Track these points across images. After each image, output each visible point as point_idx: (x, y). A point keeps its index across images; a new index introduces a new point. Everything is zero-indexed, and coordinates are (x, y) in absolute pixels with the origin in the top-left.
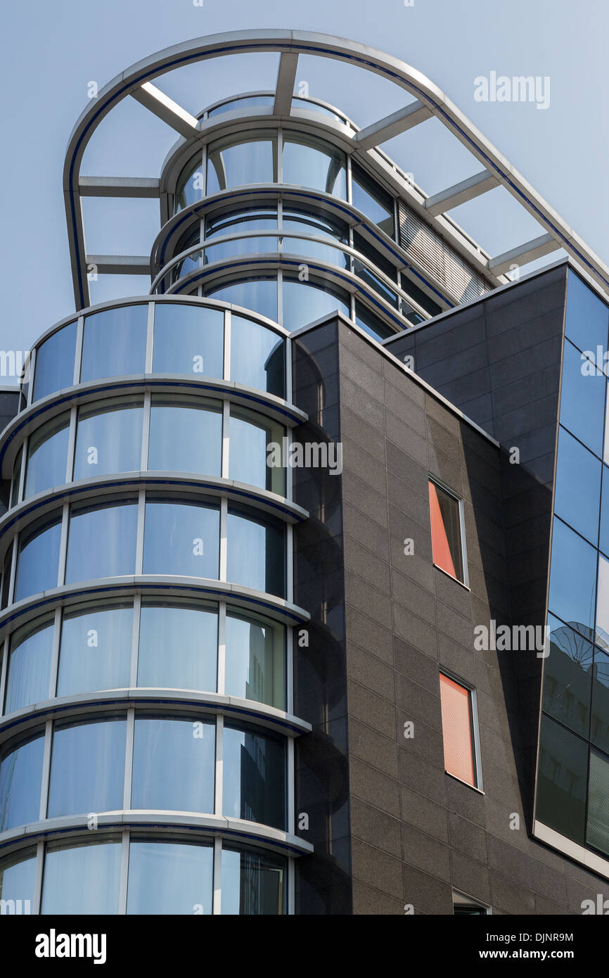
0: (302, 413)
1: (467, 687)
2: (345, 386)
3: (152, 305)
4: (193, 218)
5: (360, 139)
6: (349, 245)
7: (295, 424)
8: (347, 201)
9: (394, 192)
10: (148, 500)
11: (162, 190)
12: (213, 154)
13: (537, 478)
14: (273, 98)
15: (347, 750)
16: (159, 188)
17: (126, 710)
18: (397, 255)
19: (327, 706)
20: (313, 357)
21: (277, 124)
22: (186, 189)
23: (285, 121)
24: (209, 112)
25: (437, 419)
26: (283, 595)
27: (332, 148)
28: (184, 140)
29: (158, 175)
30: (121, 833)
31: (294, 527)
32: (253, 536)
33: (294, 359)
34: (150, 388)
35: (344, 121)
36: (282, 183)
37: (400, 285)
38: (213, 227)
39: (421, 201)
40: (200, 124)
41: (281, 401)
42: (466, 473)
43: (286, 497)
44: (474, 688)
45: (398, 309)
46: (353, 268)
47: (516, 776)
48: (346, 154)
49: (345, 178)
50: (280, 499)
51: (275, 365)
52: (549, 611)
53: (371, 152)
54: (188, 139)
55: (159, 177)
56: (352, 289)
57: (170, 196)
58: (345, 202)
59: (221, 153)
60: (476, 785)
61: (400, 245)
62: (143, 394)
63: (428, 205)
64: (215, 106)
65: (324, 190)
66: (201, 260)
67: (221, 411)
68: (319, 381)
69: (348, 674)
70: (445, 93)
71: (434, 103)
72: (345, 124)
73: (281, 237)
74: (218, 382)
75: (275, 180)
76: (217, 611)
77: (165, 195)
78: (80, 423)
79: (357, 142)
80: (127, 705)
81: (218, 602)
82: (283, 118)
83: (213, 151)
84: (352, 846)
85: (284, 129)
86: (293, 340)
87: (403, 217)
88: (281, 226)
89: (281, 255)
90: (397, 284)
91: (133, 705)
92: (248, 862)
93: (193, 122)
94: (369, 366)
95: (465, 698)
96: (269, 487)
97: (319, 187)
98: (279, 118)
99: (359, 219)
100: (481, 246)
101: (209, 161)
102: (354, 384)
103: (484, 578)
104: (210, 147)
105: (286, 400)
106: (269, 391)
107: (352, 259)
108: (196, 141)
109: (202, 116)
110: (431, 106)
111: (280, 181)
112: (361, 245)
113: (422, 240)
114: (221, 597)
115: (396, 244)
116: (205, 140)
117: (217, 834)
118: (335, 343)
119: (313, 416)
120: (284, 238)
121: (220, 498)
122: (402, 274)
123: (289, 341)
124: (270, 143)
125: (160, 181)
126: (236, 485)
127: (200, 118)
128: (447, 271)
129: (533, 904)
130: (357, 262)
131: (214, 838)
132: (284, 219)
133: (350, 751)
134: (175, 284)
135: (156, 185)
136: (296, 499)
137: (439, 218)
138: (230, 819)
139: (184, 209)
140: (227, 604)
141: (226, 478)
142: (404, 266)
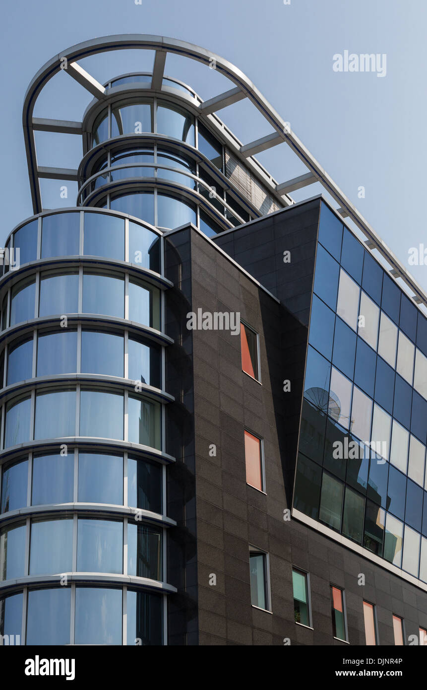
0: (170, 282)
1: (259, 438)
2: (195, 268)
3: (82, 213)
4: (103, 151)
5: (203, 108)
6: (196, 175)
7: (166, 288)
8: (195, 147)
9: (223, 141)
10: (83, 330)
11: (84, 130)
12: (115, 111)
13: (300, 321)
14: (151, 78)
15: (195, 472)
16: (82, 128)
17: (74, 448)
18: (224, 182)
19: (183, 447)
20: (177, 249)
21: (153, 95)
22: (98, 130)
23: (158, 93)
24: (112, 82)
25: (245, 287)
26: (160, 387)
27: (186, 112)
28: (97, 100)
29: (81, 120)
30: (73, 514)
31: (166, 348)
32: (143, 352)
33: (166, 250)
34: (82, 264)
35: (194, 95)
36: (157, 133)
37: (225, 200)
38: (115, 157)
39: (238, 147)
40: (107, 91)
41: (158, 275)
42: (261, 318)
43: (161, 331)
44: (262, 438)
45: (224, 215)
46: (198, 189)
47: (284, 485)
48: (194, 116)
49: (194, 132)
50: (158, 332)
51: (154, 252)
52: (304, 397)
53: (210, 116)
54: (99, 100)
55: (82, 122)
56: (198, 202)
57: (89, 134)
58: (194, 148)
59: (120, 110)
60: (262, 490)
61: (226, 175)
62: (79, 267)
63: (243, 150)
64: (115, 79)
65: (181, 140)
66: (108, 178)
67: (124, 279)
68: (180, 263)
69: (195, 432)
70: (254, 84)
71: (247, 89)
72: (194, 97)
73: (156, 168)
74: (122, 262)
75: (153, 131)
76: (123, 395)
77: (86, 133)
78: (42, 281)
79: (201, 110)
80: (74, 446)
81: (124, 390)
82: (157, 91)
83: (114, 109)
84: (197, 523)
85: (158, 98)
86: (165, 238)
87: (228, 157)
88: (156, 160)
89: (156, 179)
90: (224, 199)
91: (78, 446)
92: (141, 530)
93: (102, 90)
94: (208, 256)
95: (258, 444)
96: (151, 326)
97: (178, 137)
98: (155, 91)
99: (202, 159)
100: (273, 176)
101: (112, 114)
102: (199, 266)
103: (269, 378)
104: (113, 105)
105: (161, 274)
106: (151, 269)
107: (198, 183)
108: (104, 102)
109: (107, 85)
110: (245, 91)
111: (156, 132)
112: (203, 175)
113: (239, 172)
114: (125, 387)
115: (223, 175)
116: (110, 101)
117: (125, 516)
118: (189, 242)
119: (176, 284)
120: (158, 169)
121: (124, 330)
122: (226, 193)
123: (162, 238)
124: (148, 107)
125: (82, 124)
126: (133, 324)
127: (106, 86)
128: (253, 192)
129: (290, 550)
130: (201, 185)
131: (123, 518)
132: (158, 156)
133: (196, 473)
134: (93, 192)
135: (80, 126)
136: (167, 333)
137: (249, 159)
138: (132, 508)
139: (98, 145)
140: (129, 391)
141: (127, 319)
142: (228, 188)
